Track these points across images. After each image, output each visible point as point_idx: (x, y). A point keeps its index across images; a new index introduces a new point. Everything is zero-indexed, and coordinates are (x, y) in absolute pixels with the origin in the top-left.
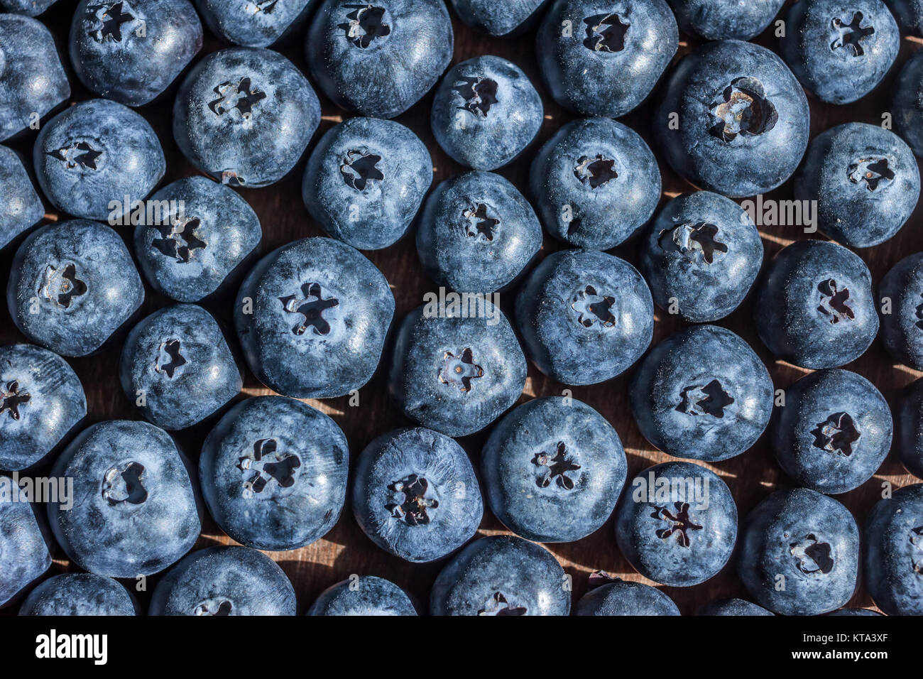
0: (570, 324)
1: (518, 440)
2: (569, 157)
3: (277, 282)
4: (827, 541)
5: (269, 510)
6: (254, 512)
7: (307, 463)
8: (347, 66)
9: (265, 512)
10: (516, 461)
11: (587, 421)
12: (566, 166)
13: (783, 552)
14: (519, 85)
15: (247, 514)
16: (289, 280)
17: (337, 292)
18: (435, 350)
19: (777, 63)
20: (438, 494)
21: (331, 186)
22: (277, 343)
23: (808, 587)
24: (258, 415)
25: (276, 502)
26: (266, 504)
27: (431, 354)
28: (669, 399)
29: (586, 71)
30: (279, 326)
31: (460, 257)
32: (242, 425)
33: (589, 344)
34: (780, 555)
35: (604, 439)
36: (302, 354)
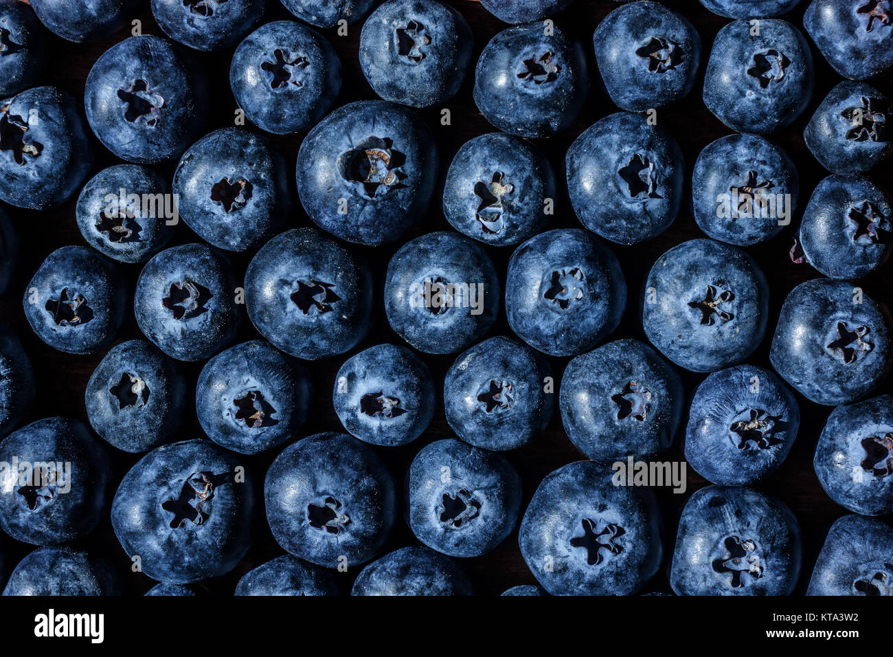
0: (581, 310)
1: (688, 343)
2: (425, 323)
3: (571, 576)
4: (752, 57)
5: (775, 559)
6: (777, 572)
7: (730, 530)
8: (365, 532)
9: (777, 563)
10: (707, 344)
11: (664, 282)
12: (433, 325)
13: (765, 96)
14: (362, 372)
15: (779, 578)
16: (568, 565)
17: (575, 521)
18: (618, 427)
19: (317, 138)
20: (745, 410)
21: (474, 536)
22: (626, 570)
23: (794, 71)
24: (690, 576)
25: (767, 554)
26: (770, 562)
27: (621, 431)
28: (639, 213)
29: (344, 317)
30: (611, 570)
31: (527, 412)
32: (700, 591)
33: (597, 290)
34: (768, 99)
35: (680, 266)
36: (634, 547)
